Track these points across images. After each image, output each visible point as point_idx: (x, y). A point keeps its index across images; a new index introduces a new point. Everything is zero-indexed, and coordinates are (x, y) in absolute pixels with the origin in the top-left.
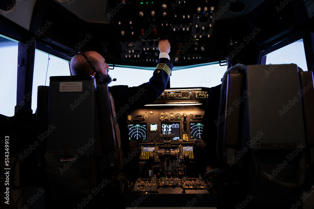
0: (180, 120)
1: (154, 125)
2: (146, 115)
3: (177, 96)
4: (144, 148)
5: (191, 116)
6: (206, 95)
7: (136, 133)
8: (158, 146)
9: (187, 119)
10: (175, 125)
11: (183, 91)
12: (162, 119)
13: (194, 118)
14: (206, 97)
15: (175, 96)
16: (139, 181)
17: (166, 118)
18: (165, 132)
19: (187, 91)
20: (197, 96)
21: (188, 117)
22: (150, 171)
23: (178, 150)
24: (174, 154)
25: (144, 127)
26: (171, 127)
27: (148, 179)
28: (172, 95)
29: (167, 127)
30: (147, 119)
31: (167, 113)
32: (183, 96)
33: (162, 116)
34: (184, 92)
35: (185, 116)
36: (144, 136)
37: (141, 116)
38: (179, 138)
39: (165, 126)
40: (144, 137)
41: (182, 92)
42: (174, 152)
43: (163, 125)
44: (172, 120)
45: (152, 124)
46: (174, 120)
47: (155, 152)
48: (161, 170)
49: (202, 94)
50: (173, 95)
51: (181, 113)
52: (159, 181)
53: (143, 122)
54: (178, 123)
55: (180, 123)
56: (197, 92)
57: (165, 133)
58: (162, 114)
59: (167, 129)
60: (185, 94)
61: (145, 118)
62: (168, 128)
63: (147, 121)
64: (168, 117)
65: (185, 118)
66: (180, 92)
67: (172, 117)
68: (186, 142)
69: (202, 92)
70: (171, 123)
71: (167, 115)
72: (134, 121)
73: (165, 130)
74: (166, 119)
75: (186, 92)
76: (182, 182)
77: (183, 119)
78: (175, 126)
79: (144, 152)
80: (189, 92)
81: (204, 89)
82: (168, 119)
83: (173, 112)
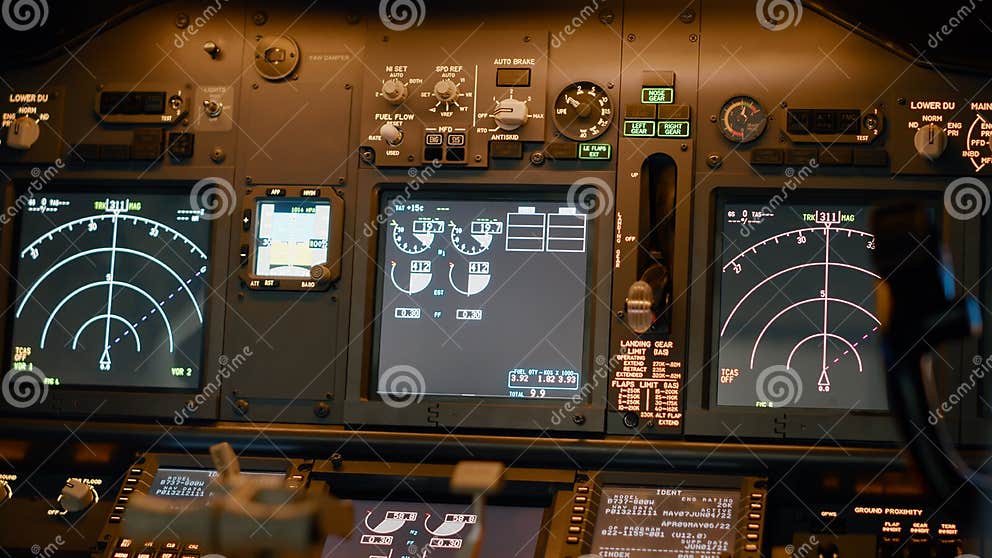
1: (295, 217)
2: (218, 95)
5: (739, 122)
7: (96, 301)
9: (682, 159)
10: (546, 227)
12: (390, 141)
13: (772, 142)
17: (442, 132)
18: (423, 298)
21: (705, 130)
25: (187, 228)
26: (498, 241)
29: (441, 240)
30: (219, 136)
31: (448, 78)
33: (394, 106)
37: (155, 102)
38: (572, 377)
39: (427, 223)
43: (406, 219)
44: (502, 155)
45: (269, 197)
46: (538, 165)
51: (633, 70)
53: (171, 170)
57: (416, 313)
58: (394, 80)
59: (448, 263)
61: (199, 121)
62: (452, 254)
63: (219, 160)
64: (457, 117)
68: (654, 432)
70: (497, 200)
71: (445, 102)
72: (90, 156)
73: (419, 281)
74: (433, 152)
78: (546, 238)
82: (456, 141)
83: (529, 62)
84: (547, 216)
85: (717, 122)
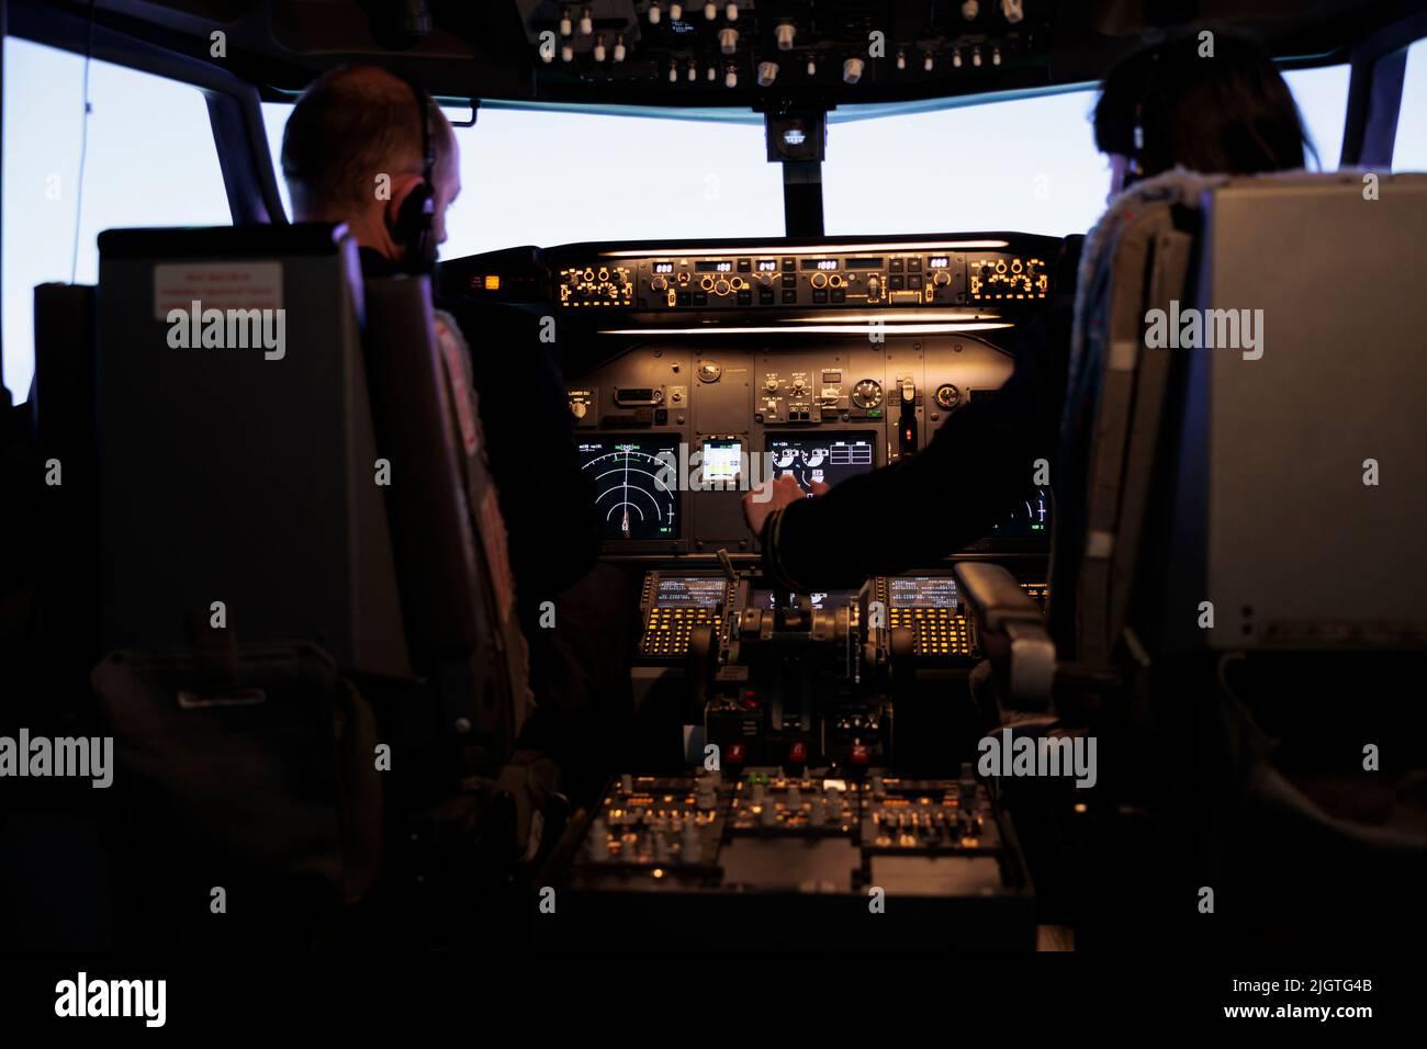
0: (878, 419)
2: (679, 390)
3: (860, 285)
4: (666, 585)
5: (946, 397)
6: (1034, 280)
7: (618, 496)
8: (745, 573)
9: (919, 416)
10: (851, 451)
11: (892, 256)
12: (771, 411)
14: (1035, 290)
15: (844, 284)
16: (625, 798)
17: (798, 405)
19: (919, 255)
20: (976, 285)
21: (930, 402)
22: (688, 730)
23: (852, 609)
24: (830, 635)
26: (826, 459)
27: (673, 783)
28: (827, 282)
29: (798, 460)
30: (680, 411)
31: (799, 379)
32: (892, 287)
33: (772, 393)
34: (901, 260)
35: (908, 396)
36: (665, 511)
37: (646, 394)
39: (789, 451)
40: (665, 517)
41: (886, 263)
42: (830, 622)
43: (778, 450)
44: (828, 417)
45: (709, 441)
46: (845, 421)
47: (726, 609)
48: (750, 728)
49: (1009, 274)
50: (836, 281)
51: (890, 375)
52: (733, 794)
53: (656, 429)
54: (869, 436)
55: (881, 437)
56: (979, 261)
58: (772, 380)
59: (801, 470)
60: (906, 275)
61: (669, 404)
62: (804, 466)
63: (681, 423)
64: (804, 398)
65: (908, 408)
66: (876, 262)
67: (829, 401)
69: (1009, 263)
70: (825, 439)
71: (799, 390)
72: (608, 422)
74: (793, 415)
75: (910, 260)
76: (861, 809)
77: (894, 413)
78: (851, 457)
79: (662, 612)
80: (931, 259)
81: (1020, 245)
82: (805, 410)
83: (839, 370)
84: (850, 447)
85: (935, 397)
